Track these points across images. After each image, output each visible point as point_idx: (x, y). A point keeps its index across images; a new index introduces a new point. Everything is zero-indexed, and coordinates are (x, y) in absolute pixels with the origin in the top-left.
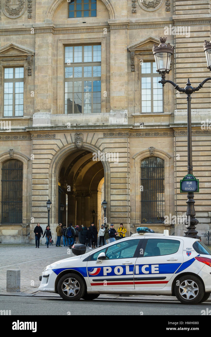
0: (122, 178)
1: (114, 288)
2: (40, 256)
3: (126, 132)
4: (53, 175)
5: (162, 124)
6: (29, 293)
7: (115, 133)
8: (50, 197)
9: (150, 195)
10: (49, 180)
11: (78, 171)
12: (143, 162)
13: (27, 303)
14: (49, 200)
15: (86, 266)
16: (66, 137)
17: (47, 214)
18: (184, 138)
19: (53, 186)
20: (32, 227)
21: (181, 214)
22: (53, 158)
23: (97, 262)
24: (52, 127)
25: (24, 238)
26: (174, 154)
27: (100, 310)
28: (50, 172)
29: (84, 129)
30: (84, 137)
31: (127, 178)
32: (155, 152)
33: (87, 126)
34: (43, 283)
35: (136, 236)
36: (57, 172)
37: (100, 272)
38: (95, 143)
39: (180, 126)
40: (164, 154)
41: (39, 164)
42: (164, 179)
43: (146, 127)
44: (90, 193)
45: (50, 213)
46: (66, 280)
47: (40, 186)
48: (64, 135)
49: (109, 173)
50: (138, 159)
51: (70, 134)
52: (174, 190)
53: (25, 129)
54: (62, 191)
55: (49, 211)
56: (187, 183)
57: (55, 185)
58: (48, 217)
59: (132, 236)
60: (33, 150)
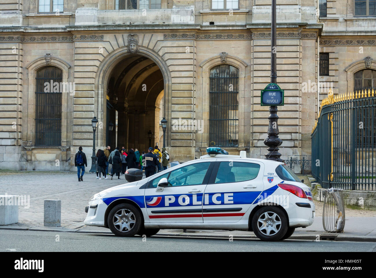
0: (186, 91)
1: (177, 221)
2: (84, 186)
3: (192, 34)
4: (100, 87)
5: (237, 24)
6: (72, 228)
7: (178, 34)
8: (96, 113)
9: (220, 113)
10: (95, 93)
11: (130, 82)
12: (213, 71)
13: (71, 239)
14: (95, 118)
15: (144, 195)
16: (117, 39)
17: (92, 134)
18: (264, 41)
19: (100, 100)
20: (74, 151)
21: (258, 135)
22: (100, 65)
23: (157, 190)
24: (99, 26)
25: (63, 164)
26: (251, 62)
27: (161, 247)
28: (97, 83)
29: (140, 29)
30: (139, 39)
31: (192, 90)
32: (228, 59)
33: (144, 25)
34: (90, 215)
35: (206, 158)
36: (106, 82)
37: (161, 202)
38: (153, 47)
39: (259, 27)
40: (239, 61)
41: (83, 73)
42: (238, 93)
43: (217, 28)
44: (146, 109)
45: (96, 134)
46: (118, 211)
47: (84, 100)
48: (114, 36)
49: (170, 85)
50: (206, 68)
51: (122, 35)
52: (250, 106)
53: (65, 29)
54: (112, 106)
55: (94, 131)
56: (270, 94)
57: (102, 99)
58: (93, 138)
59: (200, 158)
60: (75, 55)
